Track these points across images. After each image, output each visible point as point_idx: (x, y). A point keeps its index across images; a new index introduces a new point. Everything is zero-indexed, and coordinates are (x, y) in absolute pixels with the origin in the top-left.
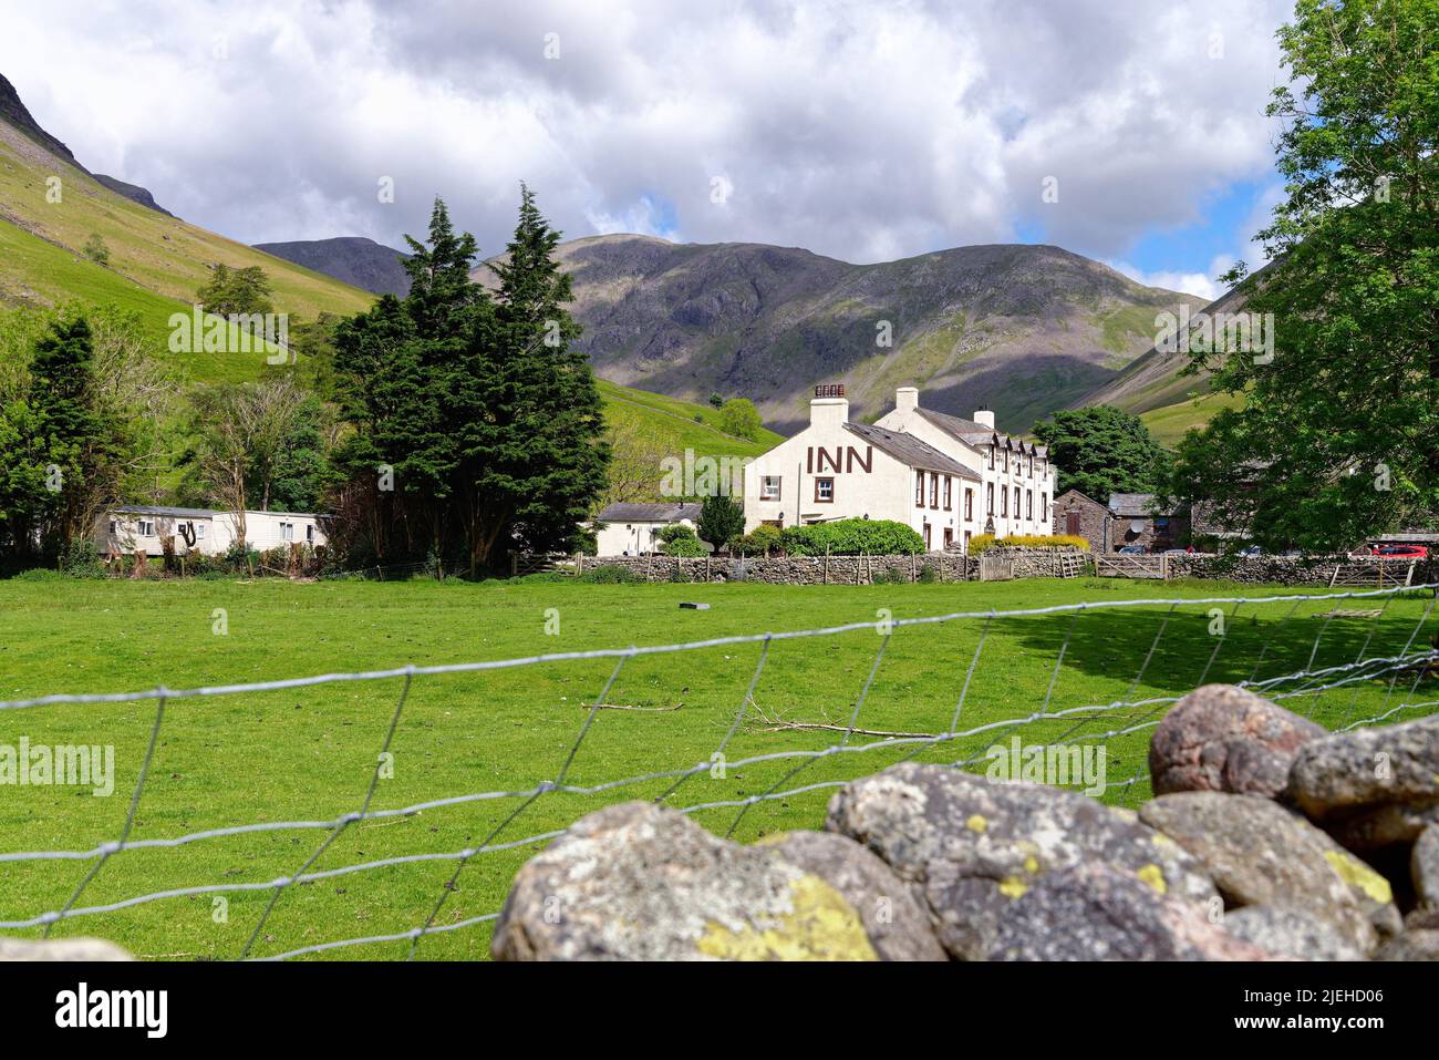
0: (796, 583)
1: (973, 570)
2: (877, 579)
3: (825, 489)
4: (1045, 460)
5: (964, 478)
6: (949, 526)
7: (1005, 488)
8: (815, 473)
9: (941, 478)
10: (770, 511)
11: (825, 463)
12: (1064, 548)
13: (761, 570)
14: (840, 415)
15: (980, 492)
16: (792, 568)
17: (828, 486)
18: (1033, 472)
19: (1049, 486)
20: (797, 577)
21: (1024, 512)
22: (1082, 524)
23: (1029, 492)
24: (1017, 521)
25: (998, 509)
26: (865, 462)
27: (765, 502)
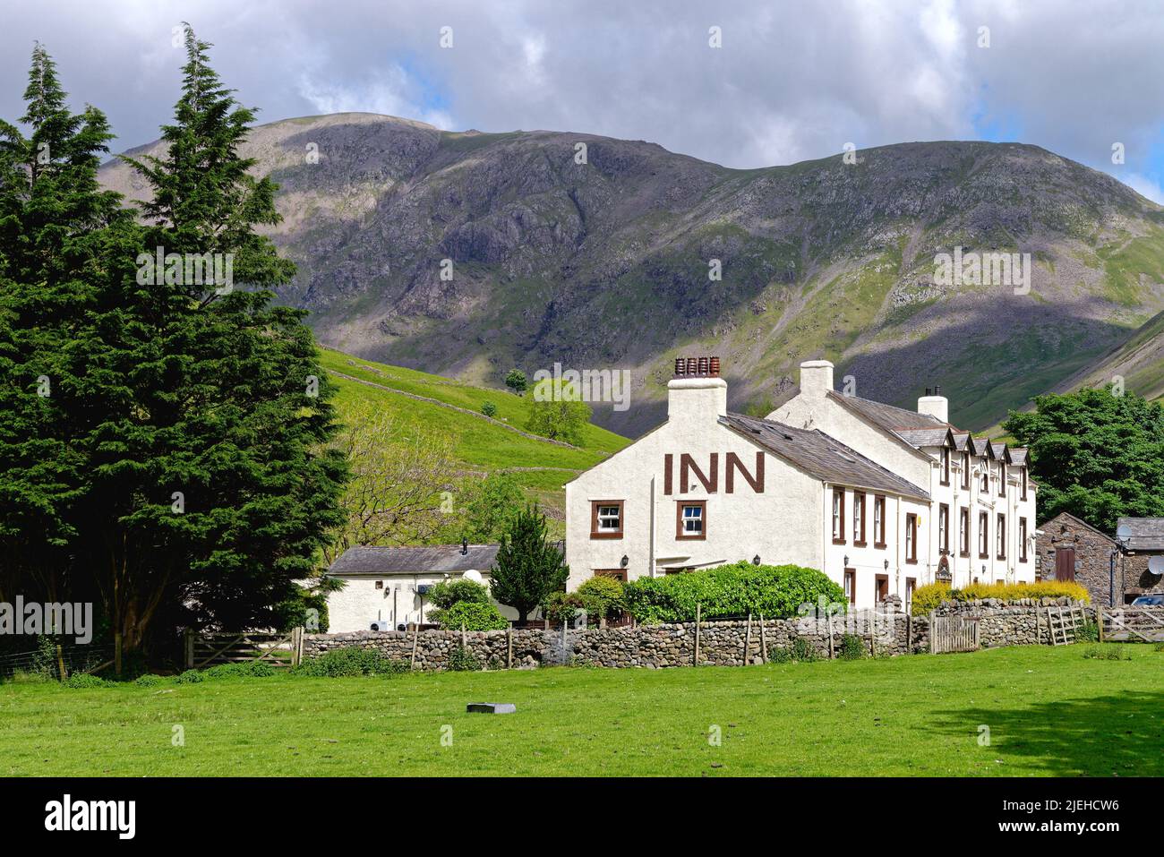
0: (650, 666)
1: (920, 638)
2: (776, 656)
3: (692, 518)
4: (1023, 469)
5: (905, 499)
6: (882, 572)
7: (965, 512)
8: (677, 494)
9: (870, 500)
10: (607, 554)
11: (692, 478)
12: (1052, 601)
13: (594, 647)
14: (714, 403)
15: (928, 519)
16: (644, 643)
17: (697, 514)
18: (1007, 486)
19: (1029, 510)
20: (651, 656)
21: (993, 550)
22: (1079, 564)
23: (1001, 518)
24: (984, 562)
25: (956, 545)
26: (754, 476)
27: (596, 542)
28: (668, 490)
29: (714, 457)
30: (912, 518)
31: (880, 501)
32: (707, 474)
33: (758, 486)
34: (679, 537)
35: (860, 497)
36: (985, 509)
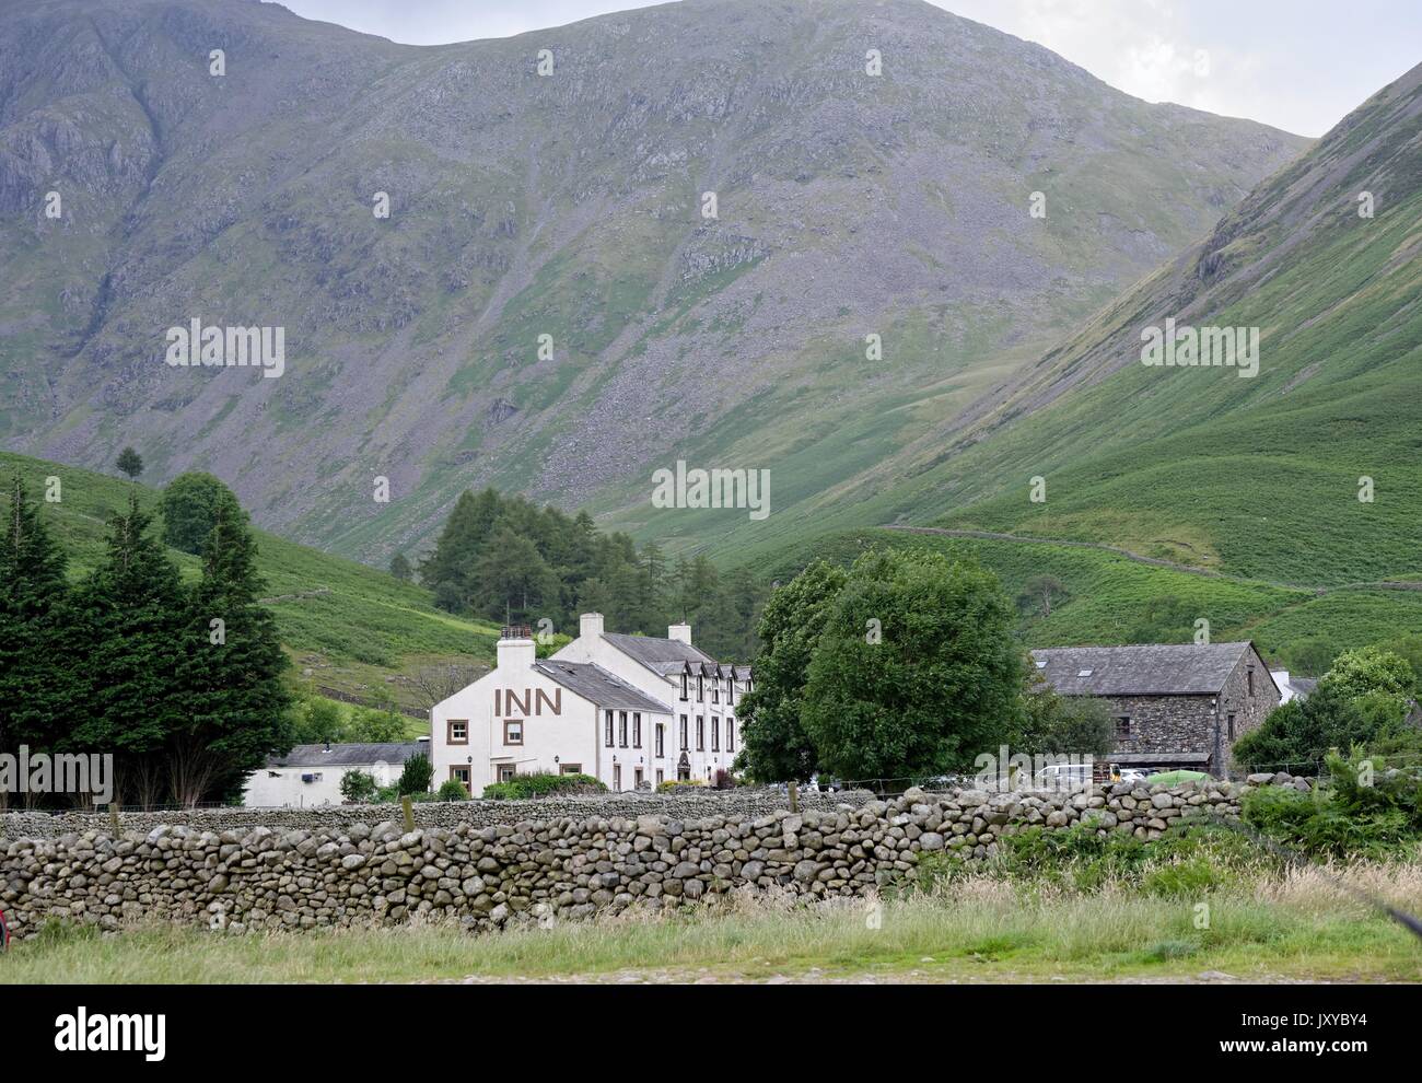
3: (514, 731)
4: (748, 682)
5: (655, 713)
6: (639, 765)
7: (700, 719)
8: (504, 716)
9: (630, 716)
10: (457, 757)
11: (514, 706)
14: (527, 657)
15: (672, 726)
17: (517, 729)
18: (735, 697)
23: (730, 720)
24: (716, 755)
25: (693, 744)
26: (554, 703)
27: (451, 746)
28: (498, 714)
29: (528, 691)
30: (660, 727)
31: (638, 716)
32: (523, 703)
33: (557, 711)
34: (506, 743)
35: (624, 715)
36: (716, 715)
